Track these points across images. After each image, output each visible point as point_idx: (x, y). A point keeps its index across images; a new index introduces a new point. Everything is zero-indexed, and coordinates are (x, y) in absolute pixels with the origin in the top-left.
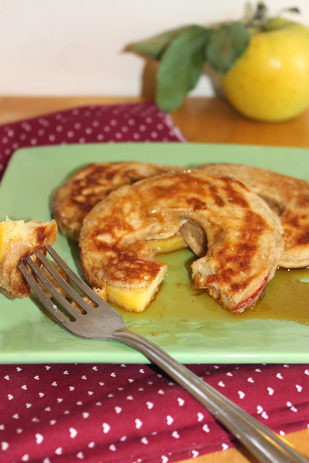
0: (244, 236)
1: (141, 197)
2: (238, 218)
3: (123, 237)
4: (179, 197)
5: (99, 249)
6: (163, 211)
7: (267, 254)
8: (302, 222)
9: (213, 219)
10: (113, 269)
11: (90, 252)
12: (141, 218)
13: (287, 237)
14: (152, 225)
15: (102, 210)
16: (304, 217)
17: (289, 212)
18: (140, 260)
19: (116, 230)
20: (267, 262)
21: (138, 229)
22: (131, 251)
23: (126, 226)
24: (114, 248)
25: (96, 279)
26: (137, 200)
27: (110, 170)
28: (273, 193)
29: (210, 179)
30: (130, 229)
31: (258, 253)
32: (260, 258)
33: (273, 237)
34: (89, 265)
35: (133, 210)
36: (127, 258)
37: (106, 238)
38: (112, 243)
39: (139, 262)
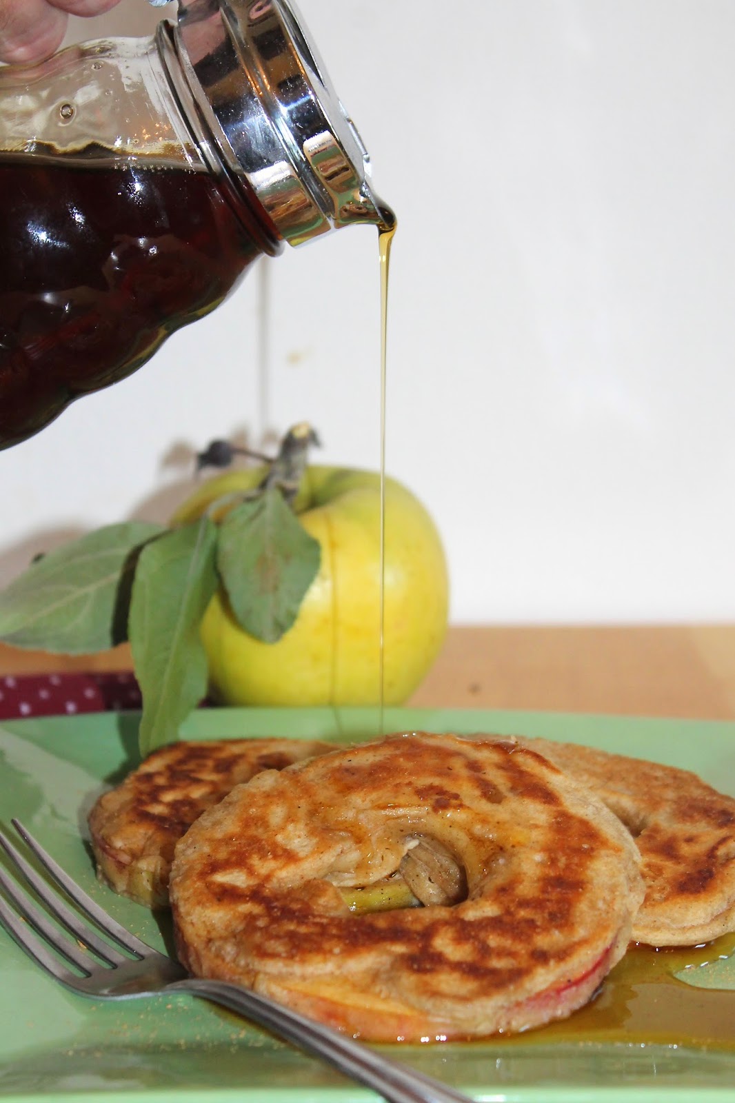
0: (553, 861)
1: (307, 791)
2: (536, 826)
3: (275, 874)
4: (397, 785)
5: (219, 900)
6: (361, 816)
7: (608, 898)
8: (685, 850)
9: (478, 829)
10: (258, 937)
11: (198, 909)
12: (312, 833)
13: (654, 879)
14: (338, 848)
15: (217, 823)
16: (690, 840)
17: (656, 830)
18: (320, 916)
19: (255, 861)
20: (610, 915)
21: (307, 857)
22: (297, 900)
23: (280, 852)
24: (255, 895)
25: (219, 962)
26: (300, 798)
27: (223, 755)
28: (614, 792)
29: (466, 749)
30: (290, 857)
31: (588, 895)
32: (593, 906)
33: (619, 863)
34: (198, 936)
35: (290, 818)
36: (288, 914)
37: (236, 878)
38: (248, 887)
39: (318, 920)
